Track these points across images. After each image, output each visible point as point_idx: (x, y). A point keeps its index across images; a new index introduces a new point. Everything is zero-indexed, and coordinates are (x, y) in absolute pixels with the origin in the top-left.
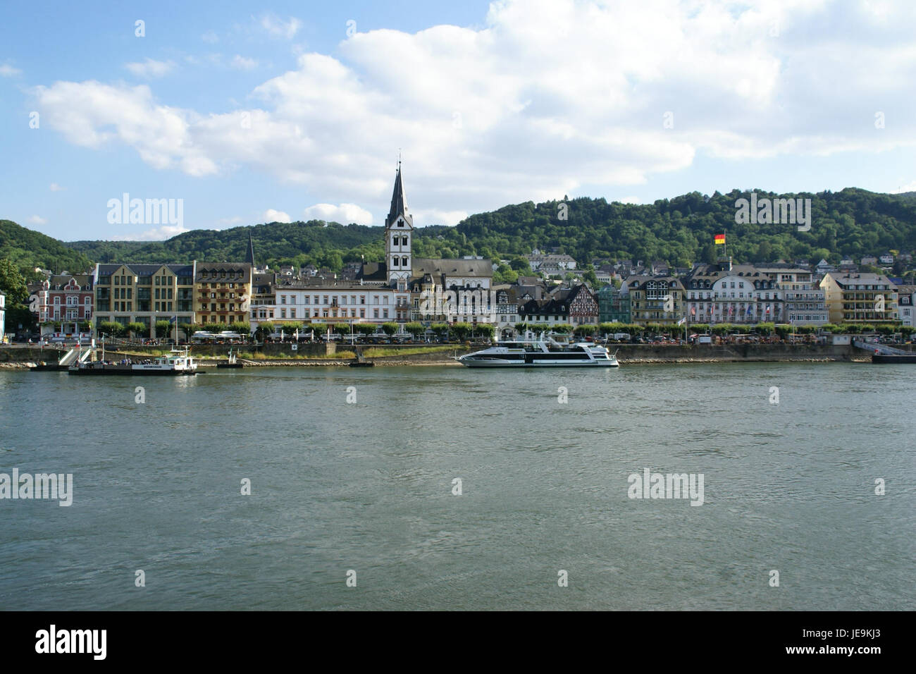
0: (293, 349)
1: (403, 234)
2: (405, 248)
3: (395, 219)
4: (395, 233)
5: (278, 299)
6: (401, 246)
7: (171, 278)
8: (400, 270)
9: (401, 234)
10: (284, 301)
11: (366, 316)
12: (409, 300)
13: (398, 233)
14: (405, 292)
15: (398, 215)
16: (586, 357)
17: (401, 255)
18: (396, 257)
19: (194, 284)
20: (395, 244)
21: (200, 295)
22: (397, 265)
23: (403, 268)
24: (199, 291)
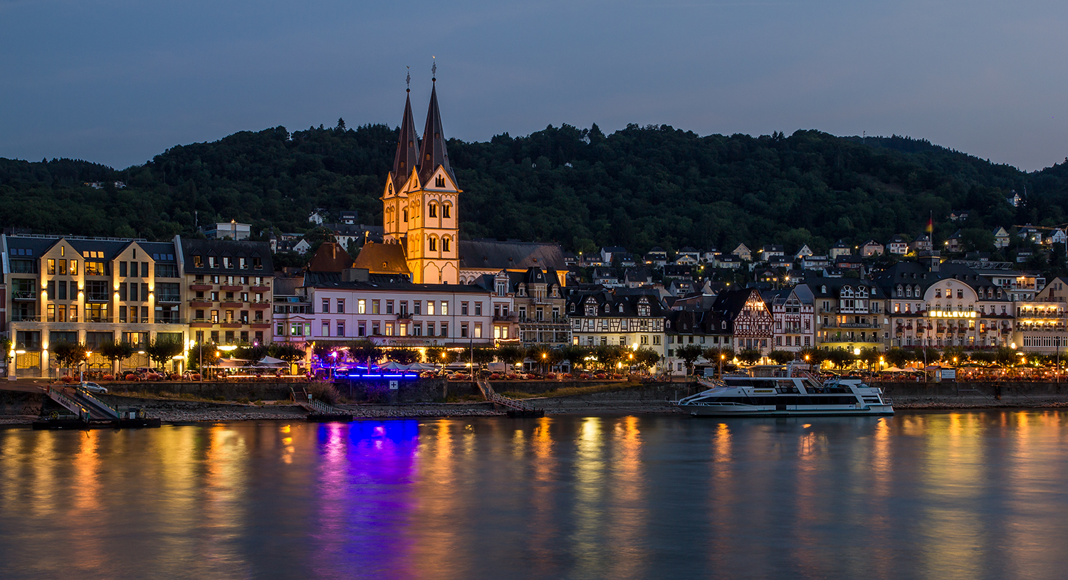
0: (391, 387)
1: (444, 198)
2: (447, 223)
3: (432, 174)
4: (432, 197)
5: (318, 306)
6: (440, 220)
7: (146, 265)
8: (440, 259)
9: (440, 198)
10: (326, 309)
11: (450, 334)
12: (511, 309)
13: (437, 198)
14: (506, 295)
15: (436, 168)
16: (853, 400)
17: (440, 233)
18: (433, 237)
19: (182, 276)
20: (431, 216)
21: (192, 296)
22: (434, 250)
23: (445, 255)
24: (191, 288)
